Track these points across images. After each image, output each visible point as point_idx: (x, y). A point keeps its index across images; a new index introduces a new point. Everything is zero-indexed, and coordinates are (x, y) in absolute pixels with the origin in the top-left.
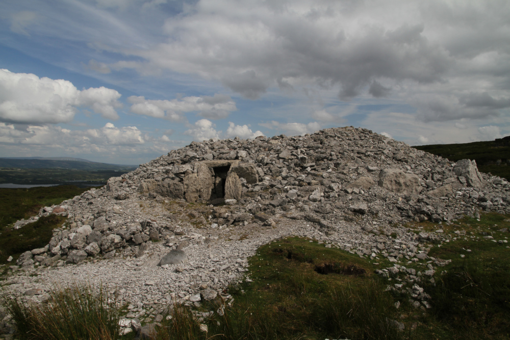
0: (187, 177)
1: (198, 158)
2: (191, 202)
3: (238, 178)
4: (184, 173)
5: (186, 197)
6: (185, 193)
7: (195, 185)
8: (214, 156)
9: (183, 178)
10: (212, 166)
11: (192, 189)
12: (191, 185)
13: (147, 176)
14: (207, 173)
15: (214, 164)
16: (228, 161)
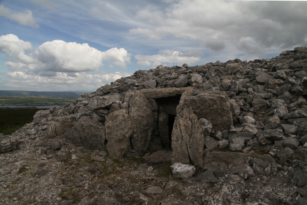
0: (111, 114)
1: (137, 86)
2: (115, 158)
3: (196, 120)
4: (108, 108)
5: (108, 149)
6: (106, 141)
7: (122, 129)
8: (157, 83)
9: (106, 117)
10: (153, 96)
11: (116, 135)
12: (116, 128)
13: (72, 110)
14: (145, 108)
15: (157, 94)
16: (177, 89)
